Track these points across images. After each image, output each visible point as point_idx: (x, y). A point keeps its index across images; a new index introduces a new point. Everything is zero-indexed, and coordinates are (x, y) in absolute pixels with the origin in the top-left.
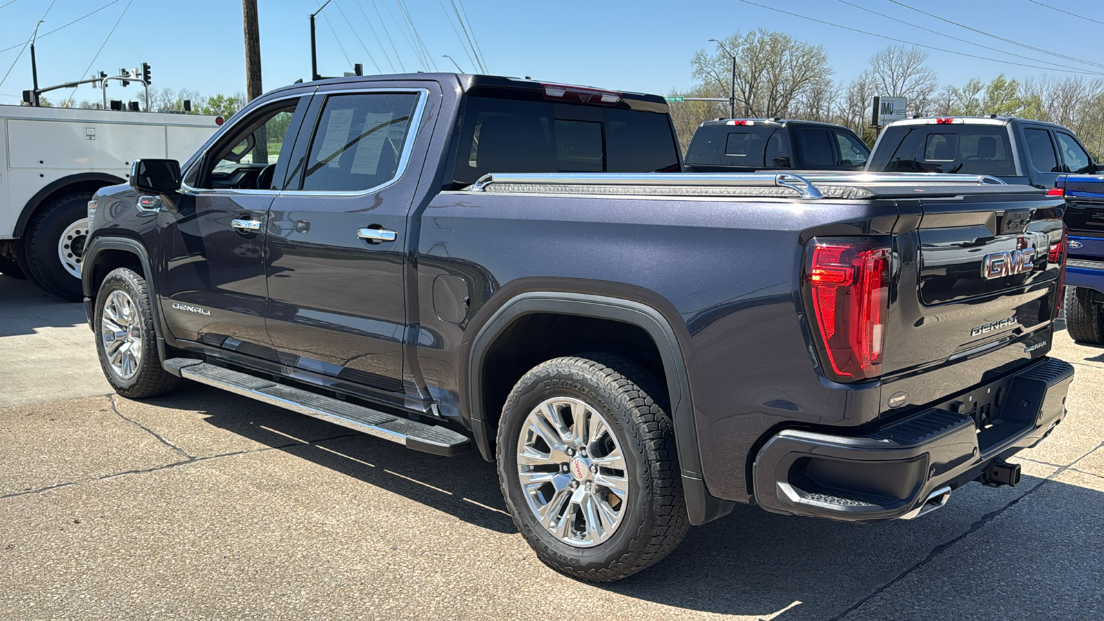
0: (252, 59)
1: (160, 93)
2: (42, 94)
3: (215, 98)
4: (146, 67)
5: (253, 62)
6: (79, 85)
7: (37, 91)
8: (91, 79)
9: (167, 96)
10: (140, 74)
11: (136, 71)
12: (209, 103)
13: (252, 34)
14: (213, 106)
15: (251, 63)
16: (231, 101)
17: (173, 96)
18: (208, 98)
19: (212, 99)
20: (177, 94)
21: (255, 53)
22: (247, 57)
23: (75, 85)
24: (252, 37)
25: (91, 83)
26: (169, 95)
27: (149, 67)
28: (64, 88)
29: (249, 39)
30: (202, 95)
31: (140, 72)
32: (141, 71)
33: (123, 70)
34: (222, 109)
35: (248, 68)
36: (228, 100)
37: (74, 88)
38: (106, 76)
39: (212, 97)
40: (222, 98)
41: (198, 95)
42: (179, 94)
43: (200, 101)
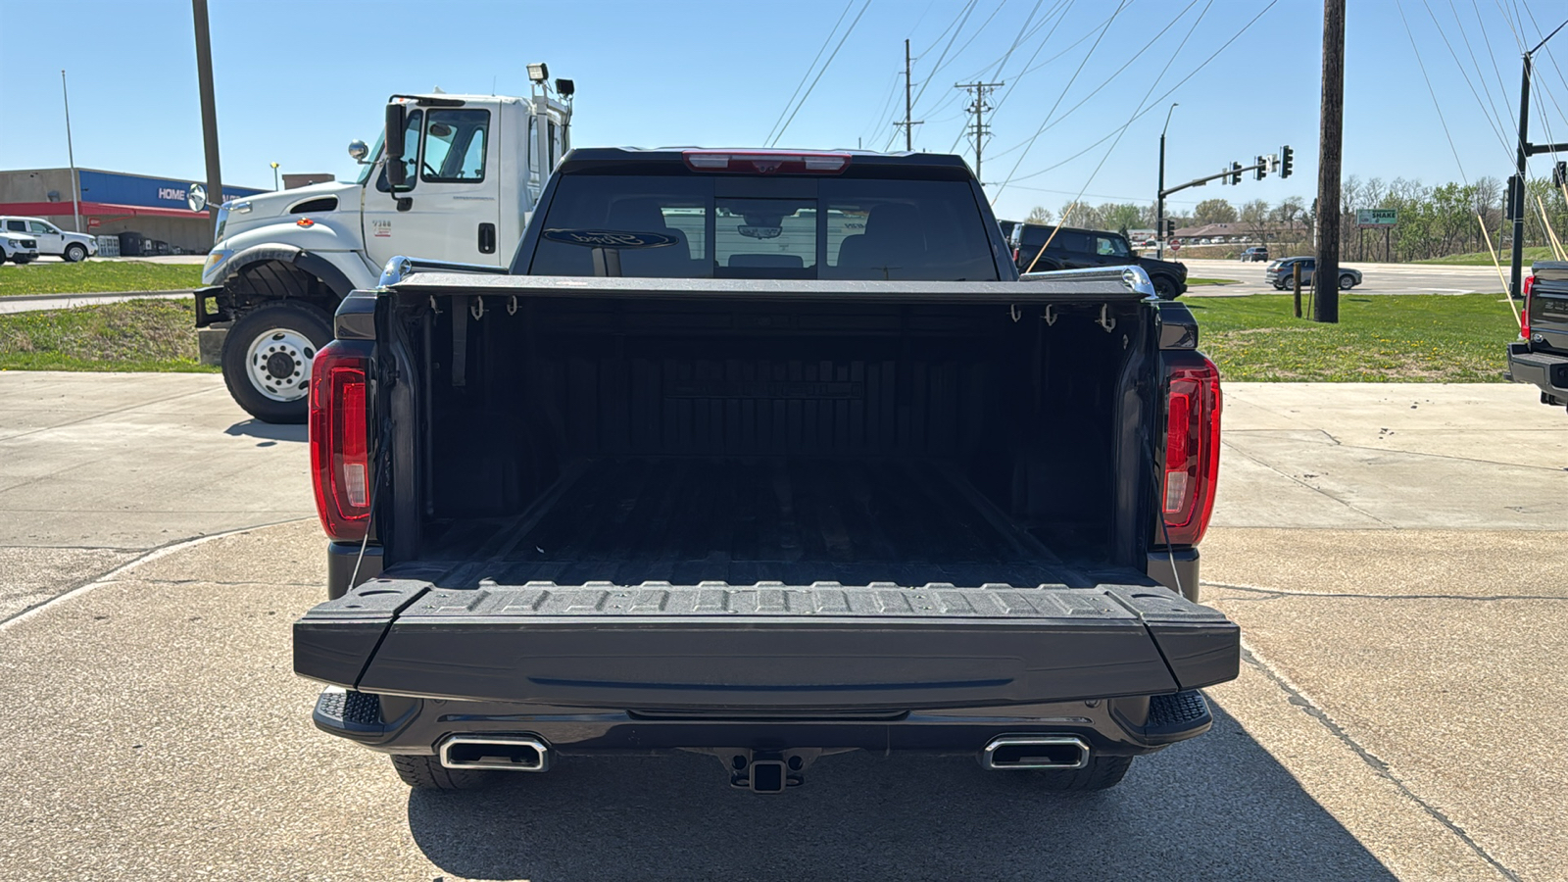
0: (1329, 131)
1: (1363, 186)
2: (1168, 196)
3: (1444, 187)
4: (1287, 152)
5: (1328, 135)
6: (1207, 182)
7: (1162, 193)
8: (1221, 172)
9: (1374, 188)
10: (1278, 162)
11: (1274, 159)
12: (1435, 196)
13: (1332, 96)
14: (1439, 200)
15: (1326, 136)
16: (1468, 192)
17: (1382, 189)
18: (1434, 188)
19: (1439, 190)
20: (1389, 186)
21: (1333, 121)
22: (1322, 128)
23: (1202, 182)
24: (1332, 101)
25: (1221, 179)
26: (1377, 188)
27: (1291, 152)
28: (1191, 187)
29: (1327, 103)
30: (1424, 185)
31: (1278, 159)
32: (1280, 158)
33: (1260, 159)
34: (1453, 203)
35: (1321, 144)
36: (1465, 190)
37: (1202, 187)
38: (1240, 167)
39: (1439, 186)
40: (1455, 187)
41: (1418, 185)
42: (1392, 186)
43: (1421, 194)
